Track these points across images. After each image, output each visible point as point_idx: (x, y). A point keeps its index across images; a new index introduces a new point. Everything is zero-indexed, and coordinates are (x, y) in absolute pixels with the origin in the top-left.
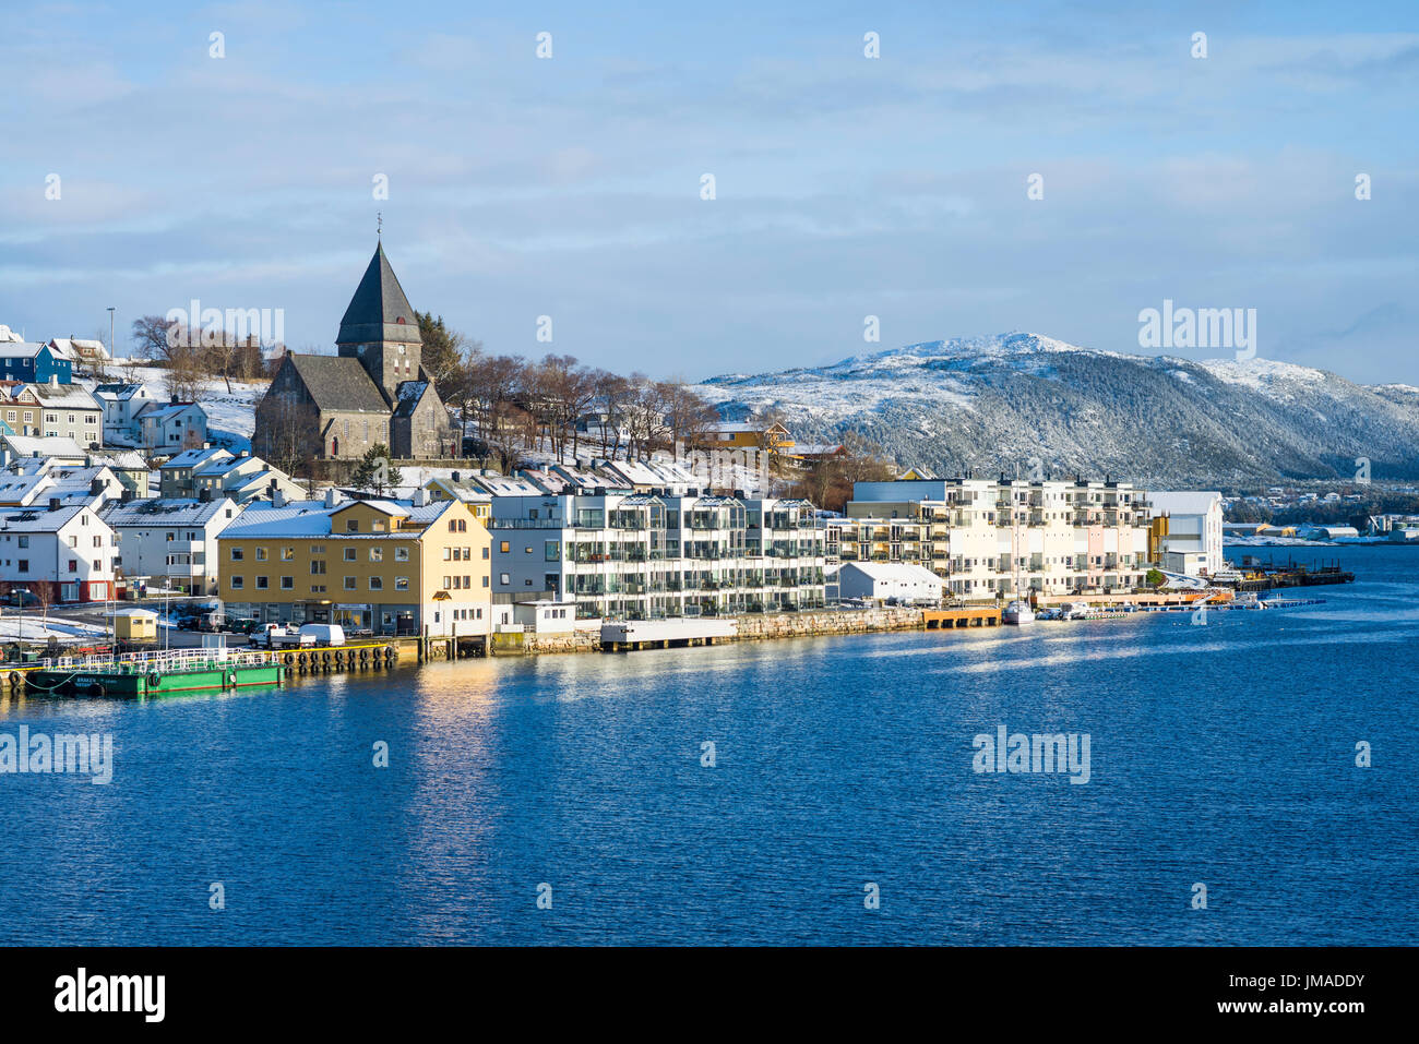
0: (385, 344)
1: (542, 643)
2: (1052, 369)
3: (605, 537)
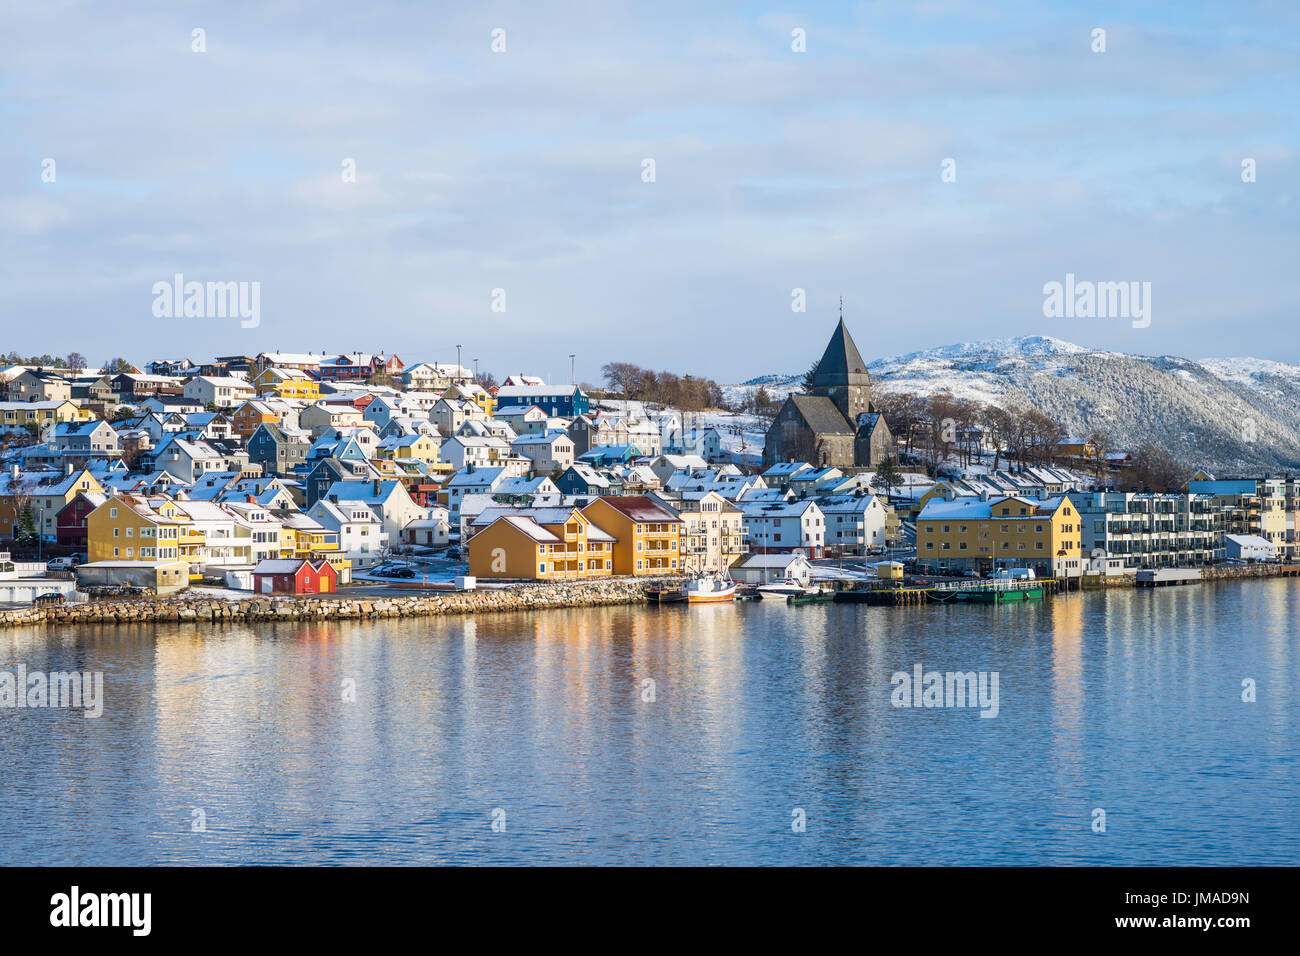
0: (850, 387)
1: (1109, 582)
2: (1070, 370)
3: (1127, 518)
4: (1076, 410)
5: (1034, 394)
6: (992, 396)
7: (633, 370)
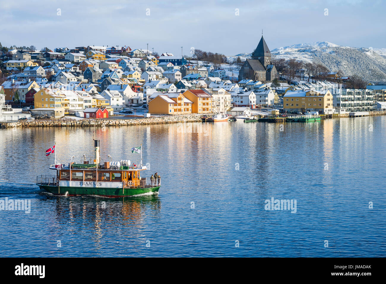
0: (265, 57)
1: (341, 116)
2: (333, 52)
3: (347, 97)
4: (335, 64)
5: (322, 59)
6: (310, 60)
7: (200, 51)
